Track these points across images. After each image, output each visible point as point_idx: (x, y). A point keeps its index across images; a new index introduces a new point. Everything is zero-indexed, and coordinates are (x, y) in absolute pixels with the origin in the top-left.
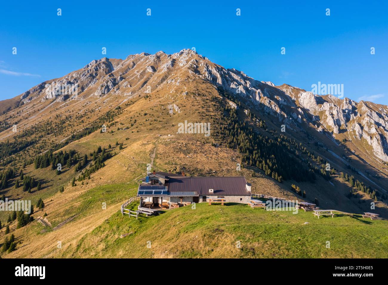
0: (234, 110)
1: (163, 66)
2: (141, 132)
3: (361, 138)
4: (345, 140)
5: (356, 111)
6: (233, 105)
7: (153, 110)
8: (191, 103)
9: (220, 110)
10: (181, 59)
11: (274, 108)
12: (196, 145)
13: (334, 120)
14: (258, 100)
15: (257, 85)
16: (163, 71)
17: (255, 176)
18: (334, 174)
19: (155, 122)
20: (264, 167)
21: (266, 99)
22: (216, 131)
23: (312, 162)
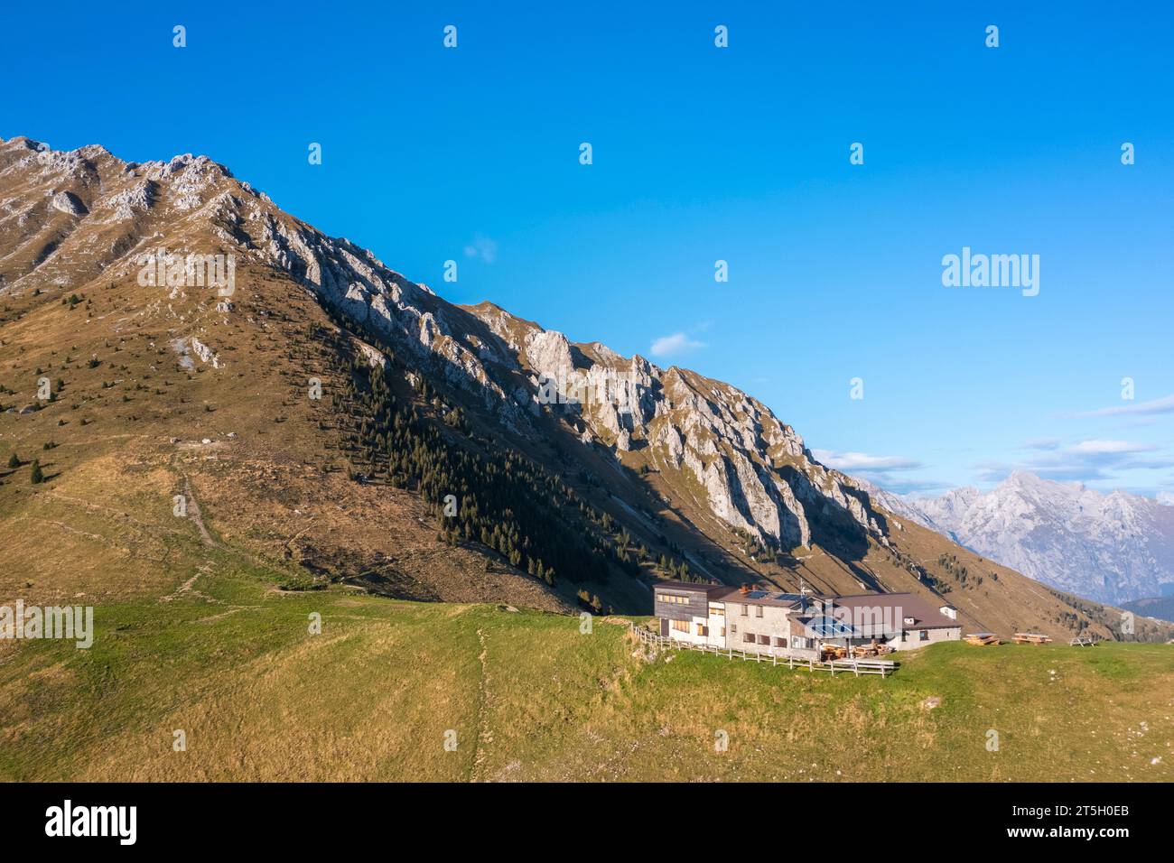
0: (378, 372)
1: (113, 200)
2: (95, 426)
3: (679, 464)
4: (646, 470)
5: (661, 391)
6: (373, 356)
7: (117, 350)
8: (249, 341)
9: (343, 370)
10: (179, 186)
11: (470, 370)
12: (305, 477)
13: (618, 414)
14: (427, 344)
15: (415, 297)
16: (116, 217)
17: (494, 571)
18: (645, 559)
19: (141, 393)
20: (501, 544)
21: (448, 344)
22: (349, 433)
23: (593, 527)
